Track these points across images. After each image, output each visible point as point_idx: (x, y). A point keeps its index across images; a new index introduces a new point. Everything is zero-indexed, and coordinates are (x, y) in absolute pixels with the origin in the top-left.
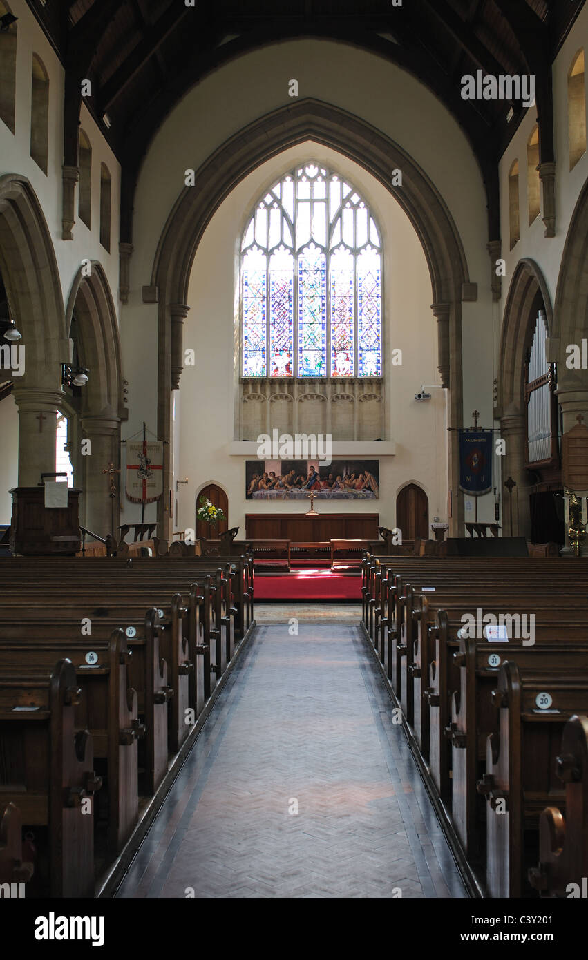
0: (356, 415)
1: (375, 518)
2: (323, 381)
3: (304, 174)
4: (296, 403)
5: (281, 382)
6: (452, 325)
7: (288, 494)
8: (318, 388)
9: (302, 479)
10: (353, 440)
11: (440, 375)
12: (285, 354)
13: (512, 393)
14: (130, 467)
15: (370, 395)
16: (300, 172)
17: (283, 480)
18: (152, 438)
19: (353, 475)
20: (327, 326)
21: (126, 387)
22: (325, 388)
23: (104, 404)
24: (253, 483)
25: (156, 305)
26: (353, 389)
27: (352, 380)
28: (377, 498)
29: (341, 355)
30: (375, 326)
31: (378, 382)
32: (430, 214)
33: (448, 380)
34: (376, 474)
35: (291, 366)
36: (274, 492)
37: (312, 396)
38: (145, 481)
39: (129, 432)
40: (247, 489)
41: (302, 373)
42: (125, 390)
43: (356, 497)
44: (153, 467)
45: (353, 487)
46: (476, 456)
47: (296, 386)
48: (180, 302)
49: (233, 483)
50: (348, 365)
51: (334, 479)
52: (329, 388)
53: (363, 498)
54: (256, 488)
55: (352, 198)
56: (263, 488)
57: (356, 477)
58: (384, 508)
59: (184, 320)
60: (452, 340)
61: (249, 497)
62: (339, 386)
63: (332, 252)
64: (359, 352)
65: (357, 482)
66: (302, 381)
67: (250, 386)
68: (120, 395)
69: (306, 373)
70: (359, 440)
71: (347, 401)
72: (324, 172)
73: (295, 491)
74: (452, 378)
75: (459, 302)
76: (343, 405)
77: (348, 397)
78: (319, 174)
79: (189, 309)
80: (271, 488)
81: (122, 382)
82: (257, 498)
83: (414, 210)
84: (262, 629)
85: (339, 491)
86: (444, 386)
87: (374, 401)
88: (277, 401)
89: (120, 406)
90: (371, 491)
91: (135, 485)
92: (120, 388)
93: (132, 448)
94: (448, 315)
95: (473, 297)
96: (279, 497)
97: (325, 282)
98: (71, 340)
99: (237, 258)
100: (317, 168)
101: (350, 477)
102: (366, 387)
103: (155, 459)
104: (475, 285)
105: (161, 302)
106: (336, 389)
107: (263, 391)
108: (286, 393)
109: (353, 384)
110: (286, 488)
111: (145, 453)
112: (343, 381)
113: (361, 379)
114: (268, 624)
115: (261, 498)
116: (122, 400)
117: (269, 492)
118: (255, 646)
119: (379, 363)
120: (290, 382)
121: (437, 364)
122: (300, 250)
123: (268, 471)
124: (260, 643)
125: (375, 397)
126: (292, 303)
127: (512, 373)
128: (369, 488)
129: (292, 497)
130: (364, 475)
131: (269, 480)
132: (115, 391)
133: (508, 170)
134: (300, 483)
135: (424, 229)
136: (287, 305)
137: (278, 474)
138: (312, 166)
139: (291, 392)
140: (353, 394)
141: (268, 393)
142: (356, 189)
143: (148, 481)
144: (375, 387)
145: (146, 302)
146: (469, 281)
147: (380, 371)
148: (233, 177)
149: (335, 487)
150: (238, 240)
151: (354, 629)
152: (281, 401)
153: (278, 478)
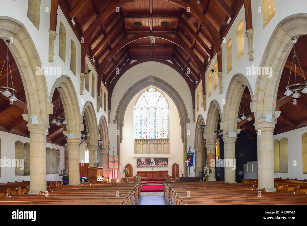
0: (162, 148)
1: (167, 172)
2: (155, 140)
3: (150, 90)
4: (148, 145)
5: (145, 140)
6: (184, 128)
7: (147, 166)
8: (153, 141)
9: (150, 163)
10: (162, 154)
11: (182, 140)
12: (146, 133)
13: (198, 144)
14: (110, 161)
15: (166, 143)
16: (149, 90)
17: (146, 163)
18: (116, 154)
19: (162, 162)
20: (155, 127)
21: (110, 143)
22: (155, 142)
23: (105, 147)
24: (138, 164)
25: (117, 124)
26: (162, 141)
27: (161, 139)
28: (167, 167)
29: (159, 133)
30: (167, 126)
31: (168, 140)
32: (179, 102)
33: (183, 140)
34: (167, 161)
35: (147, 136)
36: (143, 166)
37: (152, 143)
38: (114, 164)
39: (111, 153)
40: (137, 165)
41: (149, 138)
42: (110, 144)
43: (162, 167)
44: (116, 161)
45: (162, 164)
46: (190, 158)
47: (148, 141)
48: (122, 123)
49: (134, 164)
50: (161, 136)
51: (157, 163)
52: (156, 141)
53: (164, 167)
54: (139, 165)
55: (161, 96)
56: (141, 165)
57: (163, 162)
58: (169, 169)
59: (123, 127)
60: (184, 131)
61: (137, 167)
62: (158, 141)
63: (156, 109)
64: (163, 133)
65: (163, 163)
66: (150, 140)
67: (137, 141)
68: (108, 145)
69: (151, 138)
70: (163, 153)
71: (160, 144)
72: (155, 90)
73: (148, 166)
74: (184, 140)
75: (186, 123)
76: (159, 145)
77: (161, 143)
78: (154, 90)
79: (124, 125)
80: (143, 165)
81: (109, 142)
82: (139, 167)
83: (176, 102)
84: (143, 197)
85: (158, 165)
86: (182, 142)
87: (167, 144)
88: (144, 145)
89: (109, 147)
90: (166, 165)
91: (112, 165)
92: (108, 143)
93: (111, 157)
94: (183, 126)
95: (189, 122)
96: (144, 167)
97: (155, 116)
98: (99, 135)
99: (134, 110)
100: (153, 89)
101: (161, 162)
102: (165, 141)
103: (116, 159)
104: (189, 119)
105: (117, 123)
106: (158, 142)
107: (140, 142)
108: (146, 143)
109: (162, 140)
110: (146, 165)
111: (114, 158)
112: (159, 140)
113: (164, 139)
114: (144, 196)
115: (140, 167)
116: (109, 146)
117: (142, 166)
118: (142, 200)
119: (168, 135)
120: (147, 140)
121: (181, 137)
122: (149, 109)
123: (142, 161)
124: (143, 200)
125: (167, 143)
126: (147, 121)
127: (198, 139)
128: (165, 165)
129: (148, 167)
130: (164, 161)
131: (142, 163)
132: (107, 144)
133: (197, 94)
134: (149, 163)
135: (178, 106)
136: (146, 122)
137: (144, 162)
138: (152, 88)
139: (147, 143)
140: (162, 143)
141: (142, 142)
142: (162, 94)
143: (115, 164)
144: (167, 141)
145: (114, 123)
146: (188, 118)
147: (168, 137)
148: (134, 94)
149: (158, 164)
150: (134, 106)
151: (162, 197)
152: (145, 145)
153: (144, 163)
